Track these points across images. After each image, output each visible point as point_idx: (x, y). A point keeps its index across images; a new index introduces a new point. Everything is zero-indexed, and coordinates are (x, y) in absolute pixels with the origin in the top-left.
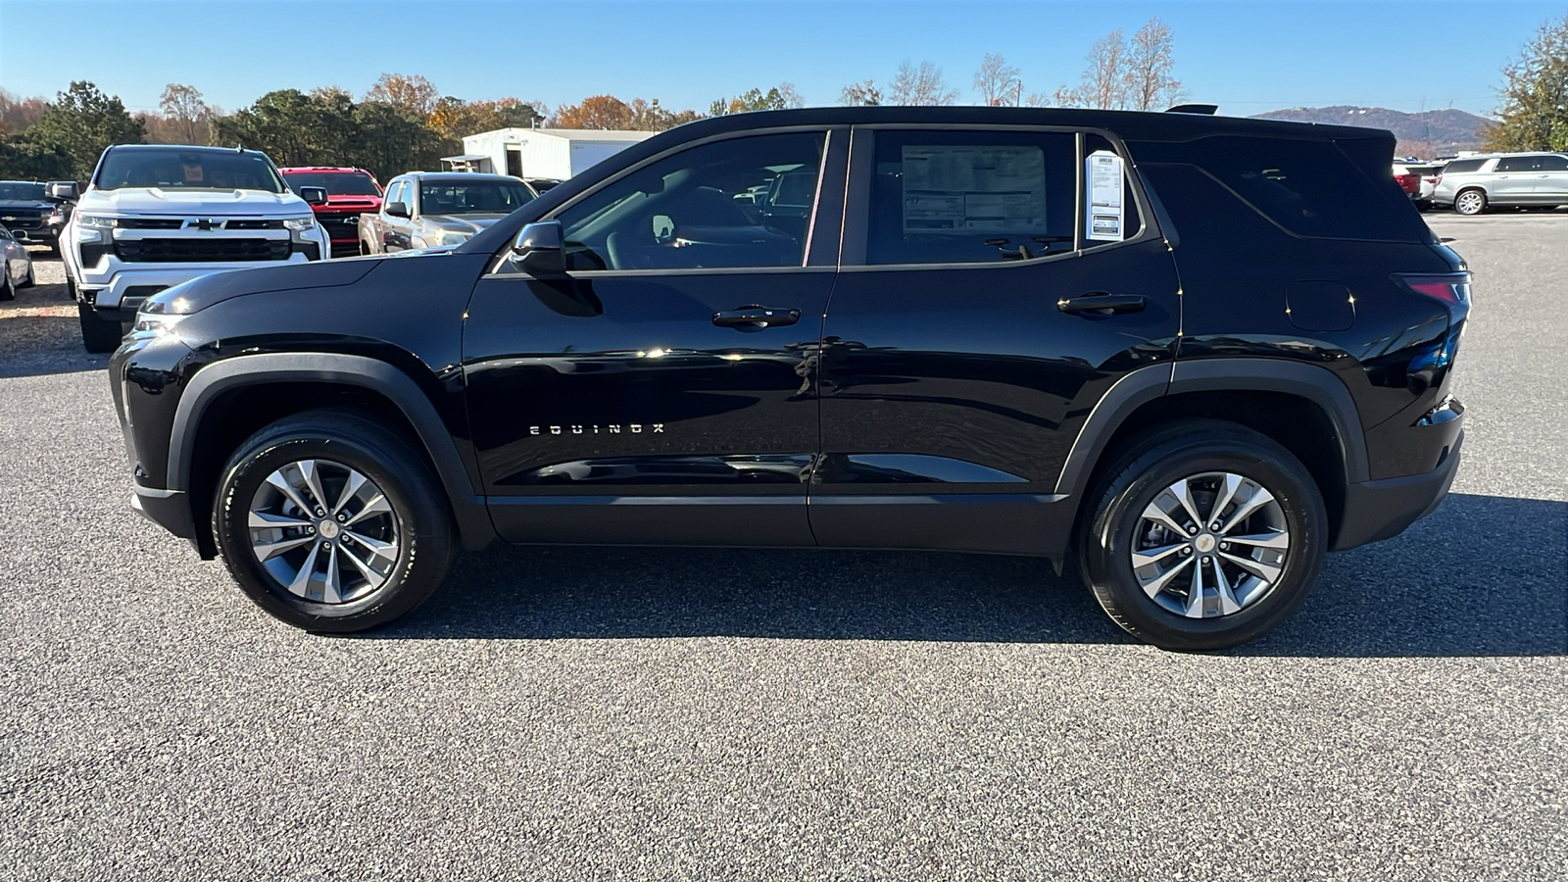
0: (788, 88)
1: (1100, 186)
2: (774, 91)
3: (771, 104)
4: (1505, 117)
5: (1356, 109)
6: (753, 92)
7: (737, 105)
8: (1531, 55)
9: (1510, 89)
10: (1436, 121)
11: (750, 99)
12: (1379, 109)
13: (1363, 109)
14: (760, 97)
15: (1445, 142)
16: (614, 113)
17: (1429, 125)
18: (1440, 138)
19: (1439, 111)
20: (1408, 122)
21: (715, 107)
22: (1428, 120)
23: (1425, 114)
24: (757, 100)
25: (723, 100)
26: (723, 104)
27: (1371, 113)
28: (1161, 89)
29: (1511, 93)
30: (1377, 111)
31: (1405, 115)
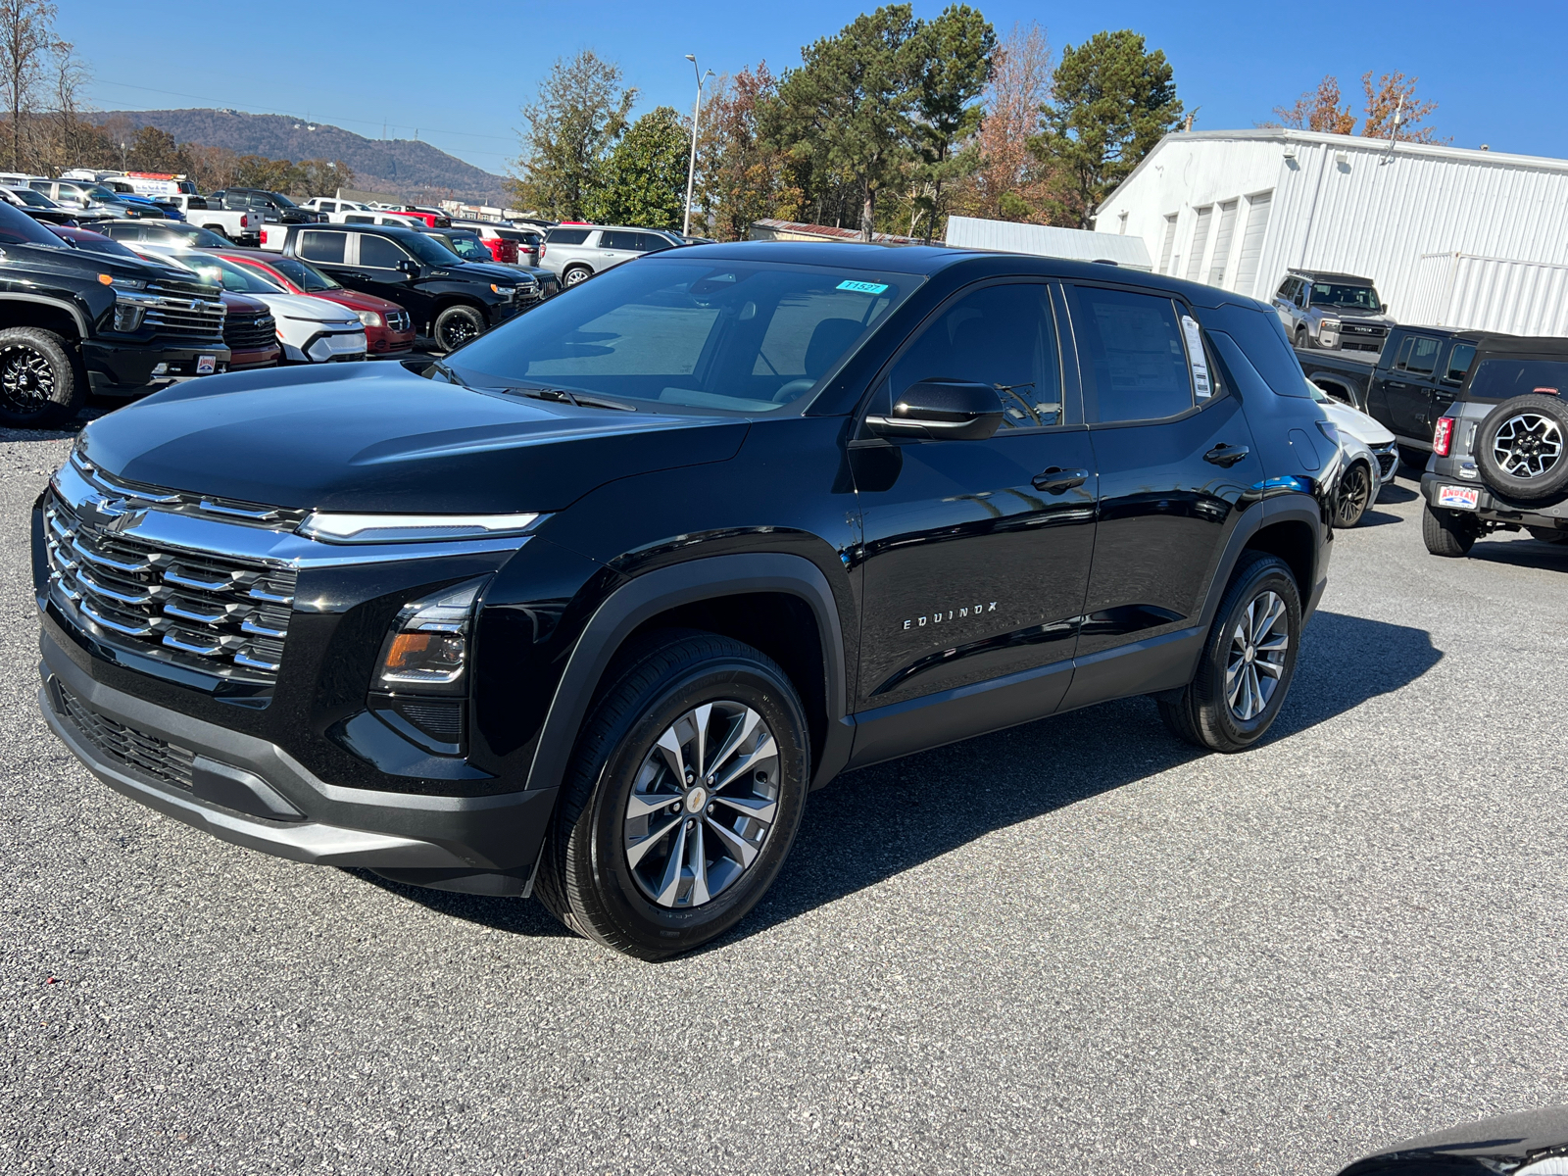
4: (533, 170)
5: (303, 124)
8: (550, 97)
9: (534, 136)
10: (403, 154)
12: (331, 128)
13: (312, 125)
15: (416, 184)
17: (395, 158)
18: (410, 177)
19: (404, 141)
20: (369, 151)
22: (393, 152)
23: (389, 142)
27: (323, 132)
28: (41, 51)
29: (535, 141)
30: (329, 130)
31: (365, 140)
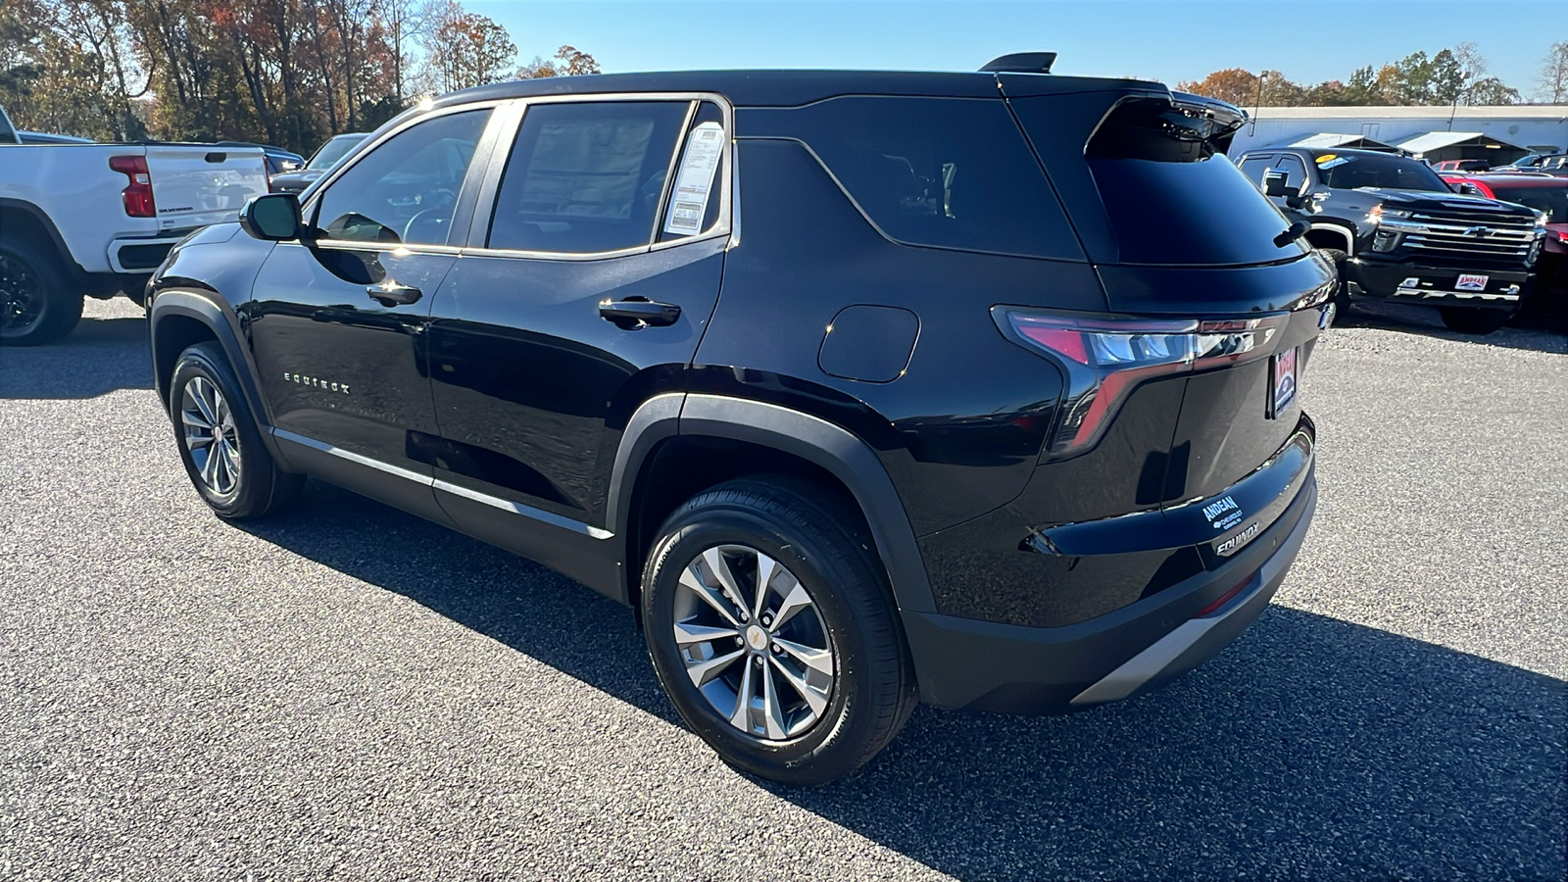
0: (1468, 48)
1: (694, 166)
2: (1446, 53)
3: (1437, 70)
6: (1416, 56)
7: (1390, 72)
11: (1409, 64)
14: (1425, 62)
16: (1242, 88)
21: (1358, 75)
24: (1419, 65)
25: (1370, 68)
26: (1368, 72)
